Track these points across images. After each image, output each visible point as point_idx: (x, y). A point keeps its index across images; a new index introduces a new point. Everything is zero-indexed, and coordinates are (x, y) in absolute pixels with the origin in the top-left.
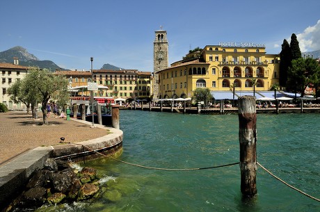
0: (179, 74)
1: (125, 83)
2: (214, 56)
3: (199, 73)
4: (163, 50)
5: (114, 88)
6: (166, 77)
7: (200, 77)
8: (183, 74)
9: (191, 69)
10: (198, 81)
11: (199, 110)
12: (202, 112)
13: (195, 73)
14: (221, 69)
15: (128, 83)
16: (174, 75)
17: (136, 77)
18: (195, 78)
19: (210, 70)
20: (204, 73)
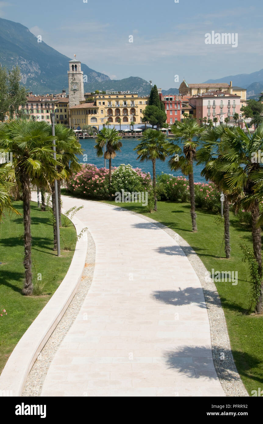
0: (81, 113)
1: (42, 112)
2: (102, 101)
3: (92, 113)
4: (77, 82)
5: (31, 118)
6: (74, 114)
7: (93, 115)
8: (83, 113)
9: (87, 110)
10: (92, 119)
11: (84, 137)
12: (86, 138)
13: (90, 113)
14: (106, 110)
15: (45, 111)
16: (79, 114)
17: (53, 105)
18: (90, 116)
19: (99, 111)
20: (95, 113)
